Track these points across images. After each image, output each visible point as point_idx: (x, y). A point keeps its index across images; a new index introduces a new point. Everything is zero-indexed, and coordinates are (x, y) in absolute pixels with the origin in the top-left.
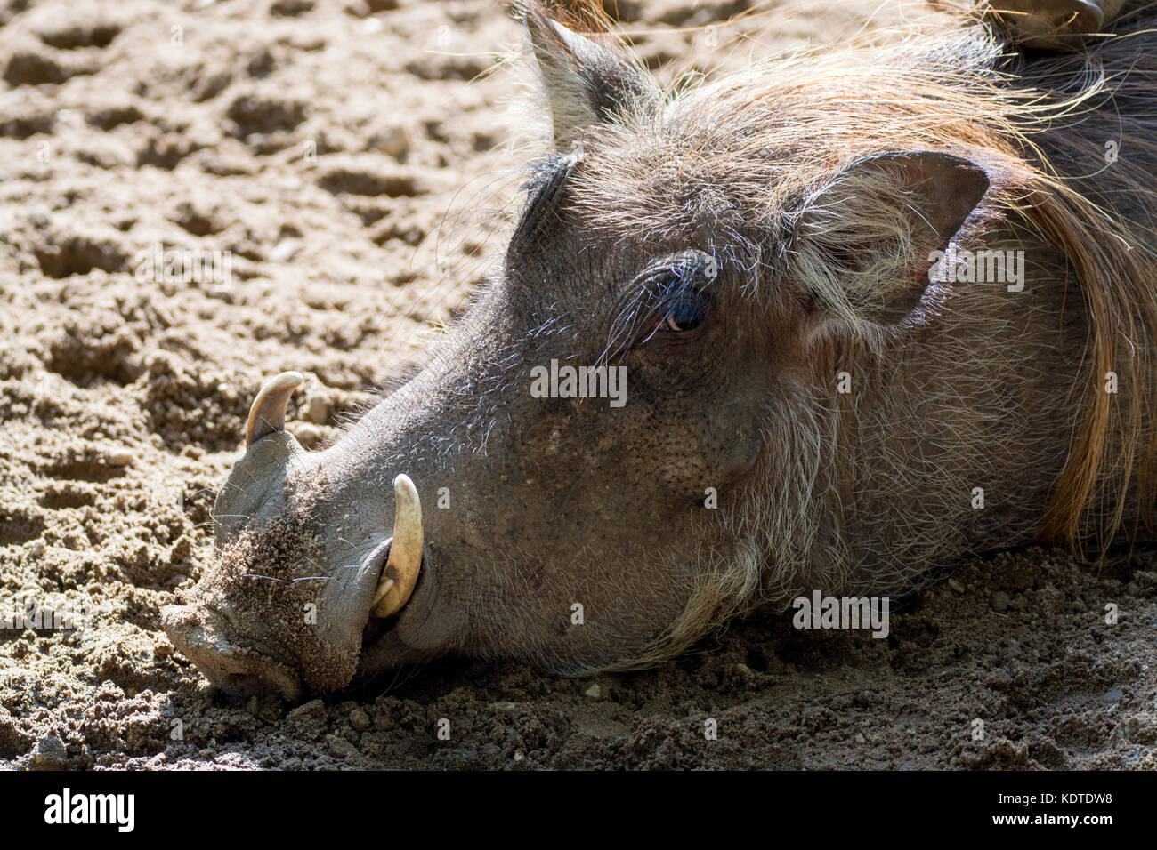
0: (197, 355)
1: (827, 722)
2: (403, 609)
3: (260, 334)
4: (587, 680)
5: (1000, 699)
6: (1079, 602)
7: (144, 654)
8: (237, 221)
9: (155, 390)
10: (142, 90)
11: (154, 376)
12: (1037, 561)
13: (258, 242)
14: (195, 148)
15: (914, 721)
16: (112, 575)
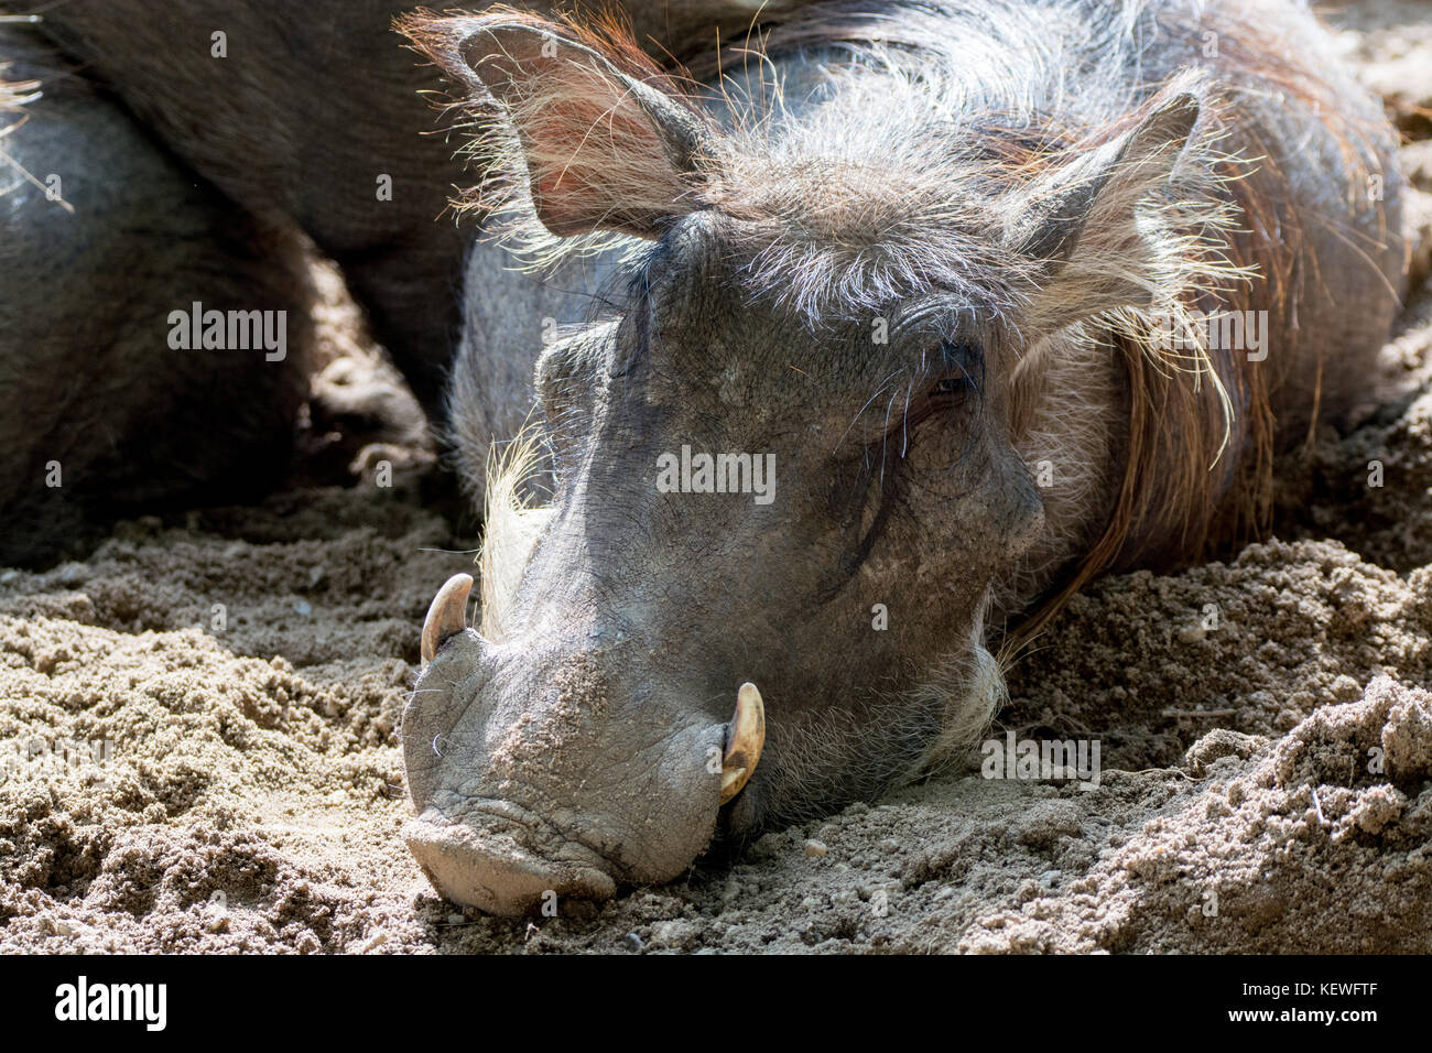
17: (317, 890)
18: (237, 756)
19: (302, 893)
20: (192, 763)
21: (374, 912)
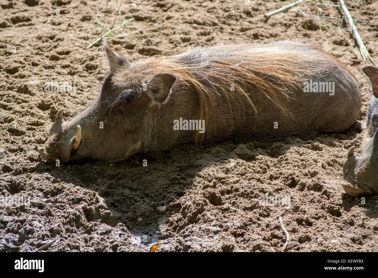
0: (65, 107)
1: (149, 172)
2: (78, 148)
3: (78, 103)
4: (110, 163)
5: (178, 169)
6: (196, 153)
7: (36, 156)
8: (80, 84)
9: (51, 111)
10: (72, 62)
11: (52, 109)
12: (190, 146)
13: (83, 88)
14: (78, 72)
15: (163, 172)
16: (34, 142)
17: (328, 190)
18: (324, 170)
19: (326, 190)
20: (316, 170)
21: (335, 194)
